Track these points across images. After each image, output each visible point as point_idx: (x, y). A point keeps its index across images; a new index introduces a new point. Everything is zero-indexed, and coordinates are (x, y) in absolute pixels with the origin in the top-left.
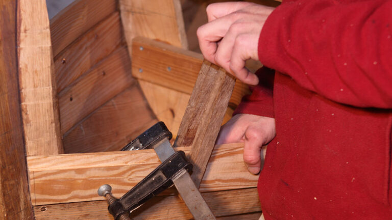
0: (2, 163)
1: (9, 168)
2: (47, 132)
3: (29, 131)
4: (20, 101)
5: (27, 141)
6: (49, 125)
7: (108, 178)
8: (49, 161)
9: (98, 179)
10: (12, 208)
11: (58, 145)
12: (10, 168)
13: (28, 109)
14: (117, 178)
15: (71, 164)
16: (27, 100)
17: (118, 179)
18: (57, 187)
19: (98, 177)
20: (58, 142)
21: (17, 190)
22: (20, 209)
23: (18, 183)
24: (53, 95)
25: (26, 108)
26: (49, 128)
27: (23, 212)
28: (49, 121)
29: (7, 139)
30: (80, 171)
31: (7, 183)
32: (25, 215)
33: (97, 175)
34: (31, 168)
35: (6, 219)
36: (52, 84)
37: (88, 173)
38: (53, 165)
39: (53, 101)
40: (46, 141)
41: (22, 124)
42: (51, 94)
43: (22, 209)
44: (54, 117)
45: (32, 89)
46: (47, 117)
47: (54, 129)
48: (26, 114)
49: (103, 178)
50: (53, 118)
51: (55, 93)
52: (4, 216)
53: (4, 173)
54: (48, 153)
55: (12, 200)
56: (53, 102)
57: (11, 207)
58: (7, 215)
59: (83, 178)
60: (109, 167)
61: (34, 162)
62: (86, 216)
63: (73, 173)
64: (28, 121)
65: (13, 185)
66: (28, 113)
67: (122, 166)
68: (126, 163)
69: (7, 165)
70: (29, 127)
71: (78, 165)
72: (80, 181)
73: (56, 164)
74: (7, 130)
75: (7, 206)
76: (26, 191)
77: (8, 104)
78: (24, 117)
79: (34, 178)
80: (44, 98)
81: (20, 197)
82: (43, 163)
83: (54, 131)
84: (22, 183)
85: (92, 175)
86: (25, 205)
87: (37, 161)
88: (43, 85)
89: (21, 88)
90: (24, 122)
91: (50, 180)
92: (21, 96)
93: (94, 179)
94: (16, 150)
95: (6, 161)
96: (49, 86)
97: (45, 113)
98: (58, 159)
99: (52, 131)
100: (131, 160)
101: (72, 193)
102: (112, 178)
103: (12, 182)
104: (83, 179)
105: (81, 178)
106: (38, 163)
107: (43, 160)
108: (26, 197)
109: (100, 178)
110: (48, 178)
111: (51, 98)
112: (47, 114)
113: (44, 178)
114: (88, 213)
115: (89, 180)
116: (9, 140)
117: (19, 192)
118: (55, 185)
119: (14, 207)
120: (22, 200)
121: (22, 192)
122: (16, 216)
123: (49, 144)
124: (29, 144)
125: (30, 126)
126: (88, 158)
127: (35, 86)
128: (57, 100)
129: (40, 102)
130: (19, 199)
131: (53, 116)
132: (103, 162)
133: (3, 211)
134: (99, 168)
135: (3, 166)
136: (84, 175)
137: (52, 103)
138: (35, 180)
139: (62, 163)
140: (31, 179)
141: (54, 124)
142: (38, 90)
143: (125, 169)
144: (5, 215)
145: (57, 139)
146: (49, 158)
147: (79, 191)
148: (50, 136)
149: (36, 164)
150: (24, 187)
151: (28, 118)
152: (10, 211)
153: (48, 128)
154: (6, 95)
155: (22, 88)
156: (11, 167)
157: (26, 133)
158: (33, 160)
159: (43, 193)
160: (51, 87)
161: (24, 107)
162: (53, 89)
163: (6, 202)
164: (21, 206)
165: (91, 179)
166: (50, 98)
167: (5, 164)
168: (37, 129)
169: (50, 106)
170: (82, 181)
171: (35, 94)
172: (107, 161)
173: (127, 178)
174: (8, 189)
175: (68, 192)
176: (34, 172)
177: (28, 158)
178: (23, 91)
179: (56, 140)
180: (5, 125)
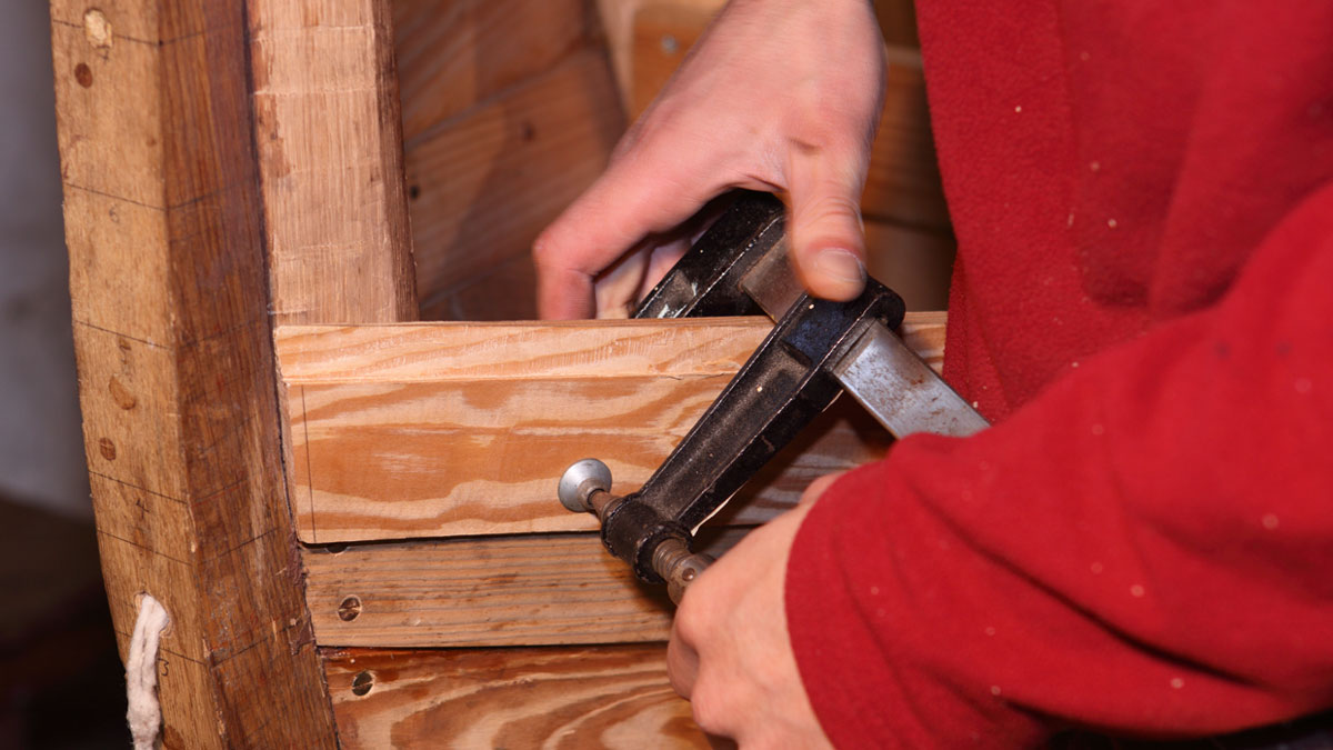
0: (184, 323)
1: (208, 347)
2: (353, 219)
3: (284, 209)
4: (249, 77)
5: (276, 252)
6: (362, 191)
7: (595, 431)
8: (360, 347)
9: (554, 432)
10: (220, 523)
11: (394, 276)
12: (214, 351)
13: (281, 118)
14: (628, 432)
15: (448, 361)
16: (275, 78)
17: (631, 437)
18: (396, 462)
19: (554, 424)
20: (395, 262)
21: (240, 446)
22: (251, 531)
23: (243, 421)
24: (377, 62)
25: (273, 113)
26: (363, 203)
27: (259, 543)
28: (361, 169)
29: (203, 227)
30: (482, 393)
31: (200, 411)
32: (267, 560)
33: (549, 416)
34: (290, 373)
35: (195, 562)
36: (375, 16)
37: (514, 402)
38: (378, 364)
39: (379, 87)
40: (350, 254)
41: (257, 177)
42: (371, 56)
43: (256, 533)
44: (383, 155)
45: (298, 32)
46: (355, 154)
47: (380, 204)
48: (274, 137)
49: (576, 431)
50: (377, 160)
51: (385, 52)
52: (189, 552)
53: (190, 366)
54: (357, 313)
55: (218, 485)
56: (379, 93)
57: (213, 517)
58: (201, 548)
59: (495, 425)
60: (595, 379)
61: (301, 347)
62: (504, 581)
63: (456, 401)
64: (280, 170)
65: (224, 423)
66: (281, 133)
67: (646, 379)
68: (663, 366)
69: (200, 336)
70: (283, 191)
71: (473, 369)
72: (484, 441)
73: (389, 361)
74: (202, 189)
75: (200, 508)
76: (272, 458)
77: (205, 78)
78: (267, 148)
79: (305, 418)
80: (342, 70)
81: (251, 479)
82: (336, 353)
83: (380, 215)
84: (256, 424)
85: (530, 415)
86: (268, 515)
87: (314, 345)
88: (340, 15)
89: (252, 25)
90: (266, 174)
91: (367, 430)
92: (255, 61)
93: (540, 431)
94: (236, 279)
95: (196, 319)
96: (362, 20)
97: (348, 137)
98: (396, 337)
99: (374, 211)
100: (680, 357)
101: (455, 491)
102: (608, 431)
103: (221, 412)
104: (497, 432)
105: (485, 425)
106: (319, 355)
107: (338, 340)
108: (271, 482)
109: (563, 431)
110: (360, 419)
111: (372, 73)
112: (354, 143)
113: (342, 420)
114: (512, 572)
115: (520, 437)
116: (208, 230)
117: (246, 456)
118: (388, 455)
119: (225, 518)
120: (257, 494)
121: (258, 463)
122: (233, 554)
123: (361, 269)
124: (285, 265)
125: (290, 188)
126: (512, 338)
127: (310, 22)
128: (392, 85)
129: (329, 87)
130: (247, 489)
131: (376, 149)
132: (569, 358)
133: (184, 528)
134: (557, 385)
135: (185, 338)
136: (498, 412)
137: (374, 97)
138: (311, 424)
139: (412, 356)
140: (296, 421)
141: (380, 187)
142: (321, 36)
143: (659, 395)
144: (193, 549)
145: (394, 250)
146: (360, 334)
147: (480, 484)
148: (365, 235)
149: (309, 356)
150: (263, 439)
151: (279, 154)
152: (210, 529)
153: (356, 199)
154: (200, 40)
155: (259, 28)
156: (215, 347)
157: (270, 216)
158: (298, 338)
159: (340, 488)
160: (370, 25)
161: (267, 106)
162: (377, 36)
163: (195, 493)
164: (254, 521)
165: (526, 431)
166: (365, 73)
167: (193, 330)
168: (315, 205)
169: (368, 109)
170: (492, 438)
171: (308, 52)
172: (588, 355)
173: (668, 434)
174: (205, 436)
175: (438, 489)
176: (303, 389)
177: (281, 331)
178: (261, 37)
179: (388, 255)
180: (195, 168)
